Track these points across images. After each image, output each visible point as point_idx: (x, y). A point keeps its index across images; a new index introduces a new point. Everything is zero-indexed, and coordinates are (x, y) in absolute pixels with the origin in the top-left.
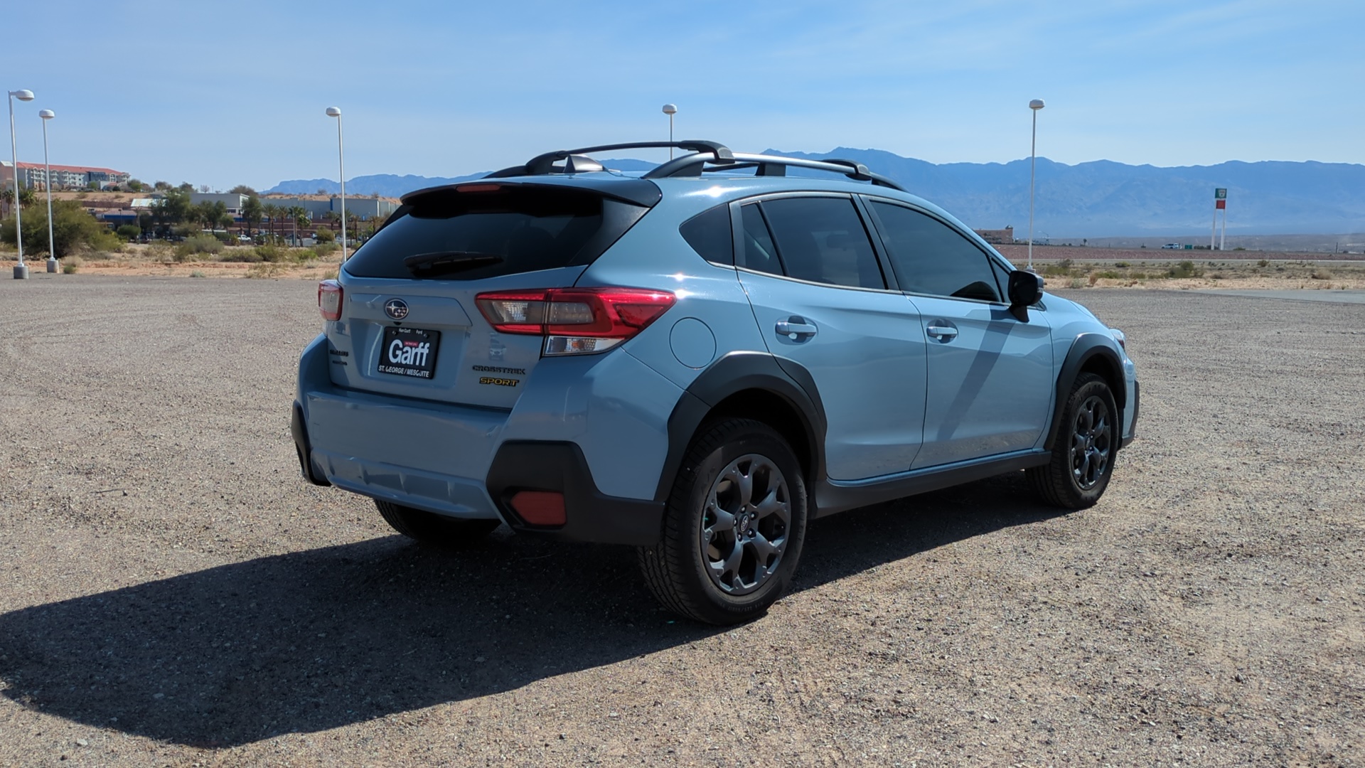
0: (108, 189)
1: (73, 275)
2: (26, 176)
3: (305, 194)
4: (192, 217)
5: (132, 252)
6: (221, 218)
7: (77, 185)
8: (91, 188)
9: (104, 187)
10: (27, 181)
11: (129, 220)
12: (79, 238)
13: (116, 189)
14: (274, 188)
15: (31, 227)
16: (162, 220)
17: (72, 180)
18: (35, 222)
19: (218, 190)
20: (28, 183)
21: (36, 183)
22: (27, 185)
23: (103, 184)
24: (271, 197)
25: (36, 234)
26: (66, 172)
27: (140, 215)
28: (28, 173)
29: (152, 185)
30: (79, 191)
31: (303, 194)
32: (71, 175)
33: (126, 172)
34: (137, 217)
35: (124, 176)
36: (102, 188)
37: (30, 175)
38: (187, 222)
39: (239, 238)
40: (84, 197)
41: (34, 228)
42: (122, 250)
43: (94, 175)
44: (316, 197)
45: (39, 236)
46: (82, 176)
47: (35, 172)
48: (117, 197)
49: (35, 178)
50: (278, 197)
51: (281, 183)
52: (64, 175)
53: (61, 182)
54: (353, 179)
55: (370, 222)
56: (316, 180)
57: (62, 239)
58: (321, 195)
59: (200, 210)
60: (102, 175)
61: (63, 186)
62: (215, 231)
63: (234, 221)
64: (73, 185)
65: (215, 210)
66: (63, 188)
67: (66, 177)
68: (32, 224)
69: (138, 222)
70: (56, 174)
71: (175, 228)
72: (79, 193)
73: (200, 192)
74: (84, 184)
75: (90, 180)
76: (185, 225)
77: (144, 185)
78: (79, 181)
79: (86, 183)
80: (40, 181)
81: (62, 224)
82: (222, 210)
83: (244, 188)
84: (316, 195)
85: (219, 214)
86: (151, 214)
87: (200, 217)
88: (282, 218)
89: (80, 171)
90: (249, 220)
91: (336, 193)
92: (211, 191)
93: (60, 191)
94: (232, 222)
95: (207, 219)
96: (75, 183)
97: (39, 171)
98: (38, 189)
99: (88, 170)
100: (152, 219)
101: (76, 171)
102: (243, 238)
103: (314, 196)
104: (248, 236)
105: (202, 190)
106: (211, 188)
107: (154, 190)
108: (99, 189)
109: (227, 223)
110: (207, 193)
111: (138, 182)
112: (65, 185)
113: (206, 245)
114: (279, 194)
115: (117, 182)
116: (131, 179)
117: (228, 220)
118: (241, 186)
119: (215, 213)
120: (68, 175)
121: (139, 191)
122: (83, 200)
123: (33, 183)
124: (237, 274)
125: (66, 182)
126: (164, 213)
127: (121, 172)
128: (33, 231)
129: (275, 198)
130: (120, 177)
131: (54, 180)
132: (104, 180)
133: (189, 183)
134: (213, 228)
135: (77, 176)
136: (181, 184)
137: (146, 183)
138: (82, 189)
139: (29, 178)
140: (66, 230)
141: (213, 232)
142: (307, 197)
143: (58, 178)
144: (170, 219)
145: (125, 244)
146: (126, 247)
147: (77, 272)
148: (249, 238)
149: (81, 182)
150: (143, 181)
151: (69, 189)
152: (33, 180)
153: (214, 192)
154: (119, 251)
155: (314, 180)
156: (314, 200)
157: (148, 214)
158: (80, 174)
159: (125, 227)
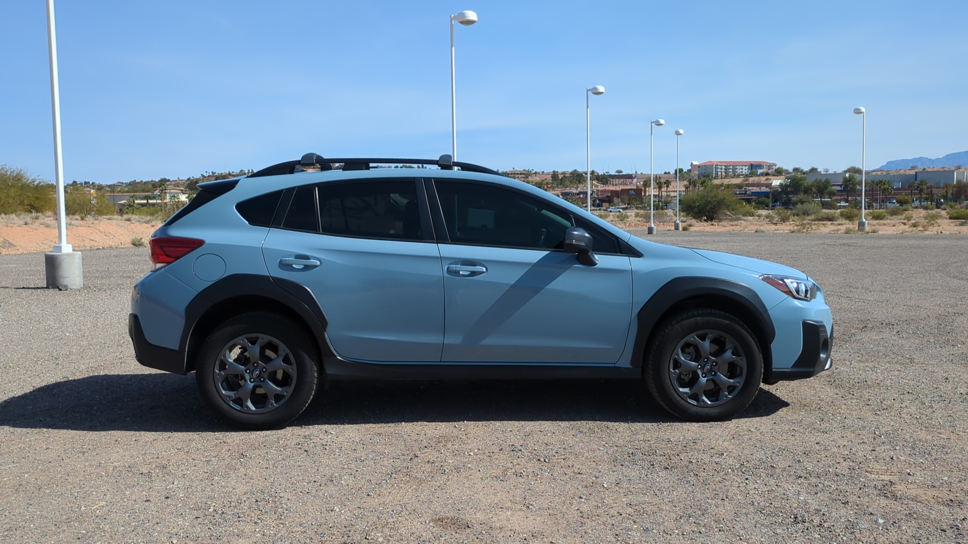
0: (762, 174)
1: (687, 232)
2: (714, 169)
3: (900, 170)
4: (807, 191)
5: (759, 216)
6: (827, 191)
7: (744, 173)
8: (752, 174)
9: (760, 174)
10: (714, 172)
11: (766, 195)
12: (723, 208)
13: (767, 174)
14: (882, 166)
15: (696, 201)
16: (787, 194)
17: (741, 170)
18: (699, 198)
19: (835, 171)
20: (715, 174)
21: (719, 173)
22: (714, 175)
23: (760, 171)
24: (874, 173)
25: (699, 206)
26: (737, 165)
27: (772, 191)
28: (715, 167)
29: (791, 170)
30: (744, 177)
31: (899, 169)
32: (740, 167)
33: (774, 162)
34: (770, 192)
35: (773, 165)
36: (758, 174)
37: (716, 168)
38: (802, 195)
39: (839, 204)
40: (747, 181)
41: (698, 202)
42: (755, 215)
43: (754, 166)
44: (909, 171)
45: (700, 207)
46: (747, 167)
47: (719, 167)
48: (767, 180)
49: (719, 170)
50: (879, 173)
51: (888, 163)
52: (736, 167)
53: (734, 172)
54: (947, 155)
55: (944, 188)
56: (916, 158)
57: (713, 209)
58: (914, 169)
59: (812, 186)
60: (760, 166)
61: (735, 174)
62: (823, 200)
63: (836, 192)
64: (741, 173)
65: (824, 185)
66: (735, 176)
67: (737, 169)
68: (697, 199)
69: (771, 196)
70: (731, 167)
71: (794, 198)
72: (744, 178)
73: (823, 173)
74: (748, 172)
75: (752, 169)
76: (801, 196)
77: (786, 170)
78: (745, 170)
79: (749, 171)
80: (722, 172)
81: (714, 199)
82: (828, 185)
83: (854, 168)
84: (909, 170)
85: (826, 188)
86: (780, 190)
87: (812, 191)
88: (873, 188)
89: (746, 164)
90: (848, 191)
91: (926, 167)
92: (830, 172)
93: (733, 178)
94: (835, 193)
95: (817, 192)
96: (742, 172)
97: (722, 166)
98: (720, 177)
99: (751, 163)
100: (780, 193)
101: (743, 164)
102: (842, 204)
103: (907, 171)
104: (846, 202)
105: (824, 172)
106: (831, 170)
107: (791, 173)
108: (757, 175)
109: (832, 194)
110: (828, 173)
111: (782, 169)
112: (736, 174)
113: (810, 210)
114: (880, 171)
115: (768, 169)
116: (777, 167)
117: (832, 192)
118: (852, 167)
119: (823, 187)
120: (738, 167)
121: (782, 175)
122: (746, 183)
123: (718, 174)
124: (786, 230)
125: (737, 172)
126: (789, 189)
127: (772, 162)
128: (697, 204)
129: (877, 174)
130: (770, 166)
131: (730, 170)
132: (761, 169)
133: (816, 167)
134: (821, 197)
135: (744, 167)
136: (810, 168)
137: (787, 169)
138: (747, 175)
139: (716, 170)
140: (716, 203)
141: (821, 200)
142: (902, 172)
143: (732, 170)
144: (793, 193)
145: (757, 211)
146: (757, 212)
147: (690, 230)
148: (847, 204)
149: (746, 171)
150: (785, 168)
151: (738, 176)
152: (718, 171)
153: (833, 173)
154: (752, 215)
155: (914, 158)
156: (907, 173)
157: (778, 190)
158: (746, 166)
159: (763, 199)
